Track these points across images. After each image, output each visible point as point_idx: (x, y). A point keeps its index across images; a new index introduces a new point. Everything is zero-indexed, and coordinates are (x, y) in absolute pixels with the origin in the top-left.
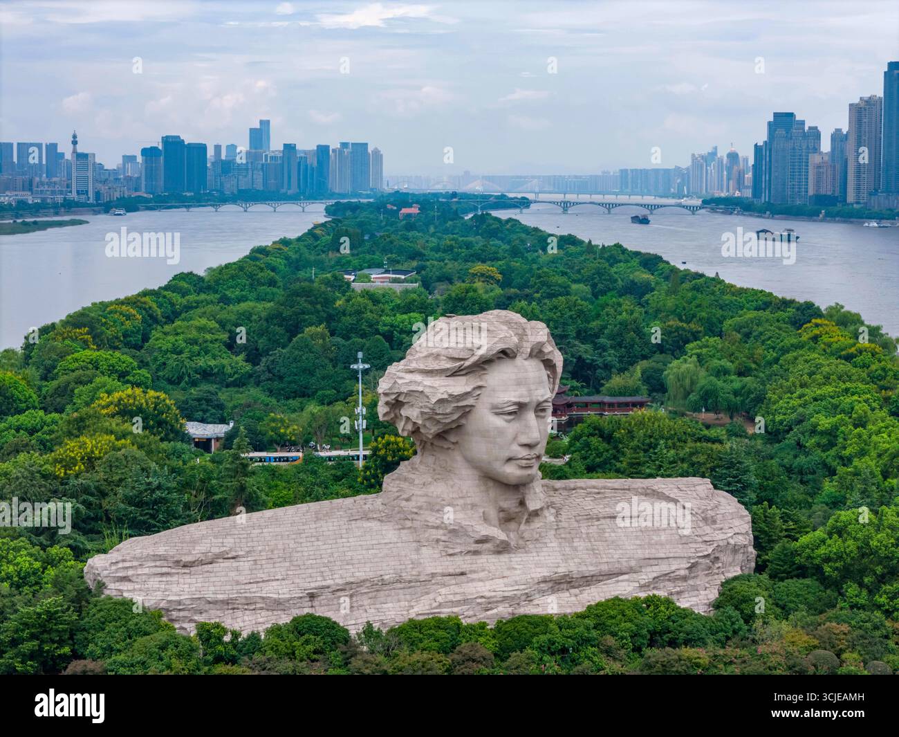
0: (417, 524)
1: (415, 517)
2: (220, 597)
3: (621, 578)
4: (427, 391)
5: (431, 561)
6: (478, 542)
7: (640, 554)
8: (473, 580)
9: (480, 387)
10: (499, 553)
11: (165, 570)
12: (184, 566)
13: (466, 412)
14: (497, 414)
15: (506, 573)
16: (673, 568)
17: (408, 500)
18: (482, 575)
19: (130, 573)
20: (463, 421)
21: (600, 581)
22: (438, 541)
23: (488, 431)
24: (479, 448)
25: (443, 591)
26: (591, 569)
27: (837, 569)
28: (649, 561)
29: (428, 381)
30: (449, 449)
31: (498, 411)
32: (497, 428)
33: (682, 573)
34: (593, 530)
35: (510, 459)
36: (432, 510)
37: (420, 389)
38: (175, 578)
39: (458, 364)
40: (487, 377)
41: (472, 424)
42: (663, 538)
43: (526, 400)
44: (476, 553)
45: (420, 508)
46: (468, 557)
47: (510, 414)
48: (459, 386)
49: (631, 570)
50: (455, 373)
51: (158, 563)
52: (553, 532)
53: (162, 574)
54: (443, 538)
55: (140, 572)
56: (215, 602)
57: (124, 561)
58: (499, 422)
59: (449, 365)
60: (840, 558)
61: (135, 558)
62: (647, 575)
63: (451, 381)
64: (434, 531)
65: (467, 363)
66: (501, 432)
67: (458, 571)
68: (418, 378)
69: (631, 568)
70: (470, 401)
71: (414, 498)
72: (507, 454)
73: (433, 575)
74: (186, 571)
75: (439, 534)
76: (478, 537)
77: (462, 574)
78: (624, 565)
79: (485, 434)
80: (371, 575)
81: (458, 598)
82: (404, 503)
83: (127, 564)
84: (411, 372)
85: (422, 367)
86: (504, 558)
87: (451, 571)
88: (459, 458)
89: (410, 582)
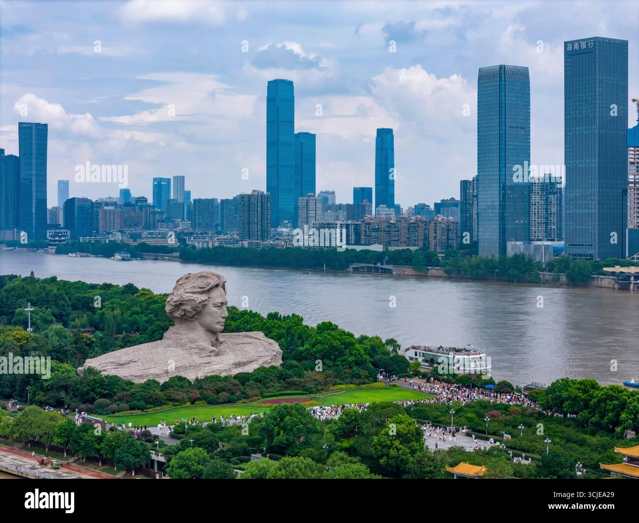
0: (186, 348)
1: (186, 345)
2: (139, 374)
3: (254, 363)
4: (195, 299)
5: (197, 360)
6: (210, 352)
7: (257, 355)
8: (213, 365)
9: (209, 298)
10: (216, 356)
11: (115, 367)
12: (121, 365)
13: (204, 306)
14: (215, 307)
15: (222, 362)
16: (267, 359)
17: (181, 340)
18: (215, 363)
19: (105, 368)
20: (202, 310)
21: (247, 364)
22: (196, 353)
23: (212, 313)
24: (208, 320)
25: (205, 368)
26: (244, 360)
27: (321, 355)
28: (260, 357)
29: (195, 296)
30: (194, 321)
31: (215, 306)
32: (215, 311)
33: (269, 361)
34: (239, 348)
35: (218, 323)
36: (191, 343)
37: (193, 298)
38: (119, 369)
39: (203, 289)
40: (211, 294)
41: (206, 310)
42: (261, 349)
43: (223, 301)
44: (210, 356)
45: (187, 342)
46: (207, 358)
47: (219, 306)
48: (204, 297)
49: (256, 360)
50: (201, 293)
51: (112, 365)
52: (228, 349)
53: (115, 368)
54: (198, 352)
55: (108, 367)
56: (137, 376)
57: (101, 364)
58: (215, 309)
59: (200, 290)
60: (322, 351)
61: (104, 363)
62: (261, 362)
63: (200, 296)
64: (194, 350)
65: (206, 289)
66: (216, 313)
67: (207, 362)
68: (191, 295)
69: (255, 360)
70: (206, 303)
71: (184, 339)
72: (218, 321)
73: (201, 363)
74: (121, 367)
75: (196, 350)
76: (210, 350)
77: (209, 363)
78: (254, 359)
79: (211, 314)
80: (181, 365)
81: (211, 371)
82: (180, 341)
83: (103, 365)
84: (187, 293)
85: (191, 291)
86: (218, 357)
87: (205, 362)
88: (197, 324)
89: (194, 366)
